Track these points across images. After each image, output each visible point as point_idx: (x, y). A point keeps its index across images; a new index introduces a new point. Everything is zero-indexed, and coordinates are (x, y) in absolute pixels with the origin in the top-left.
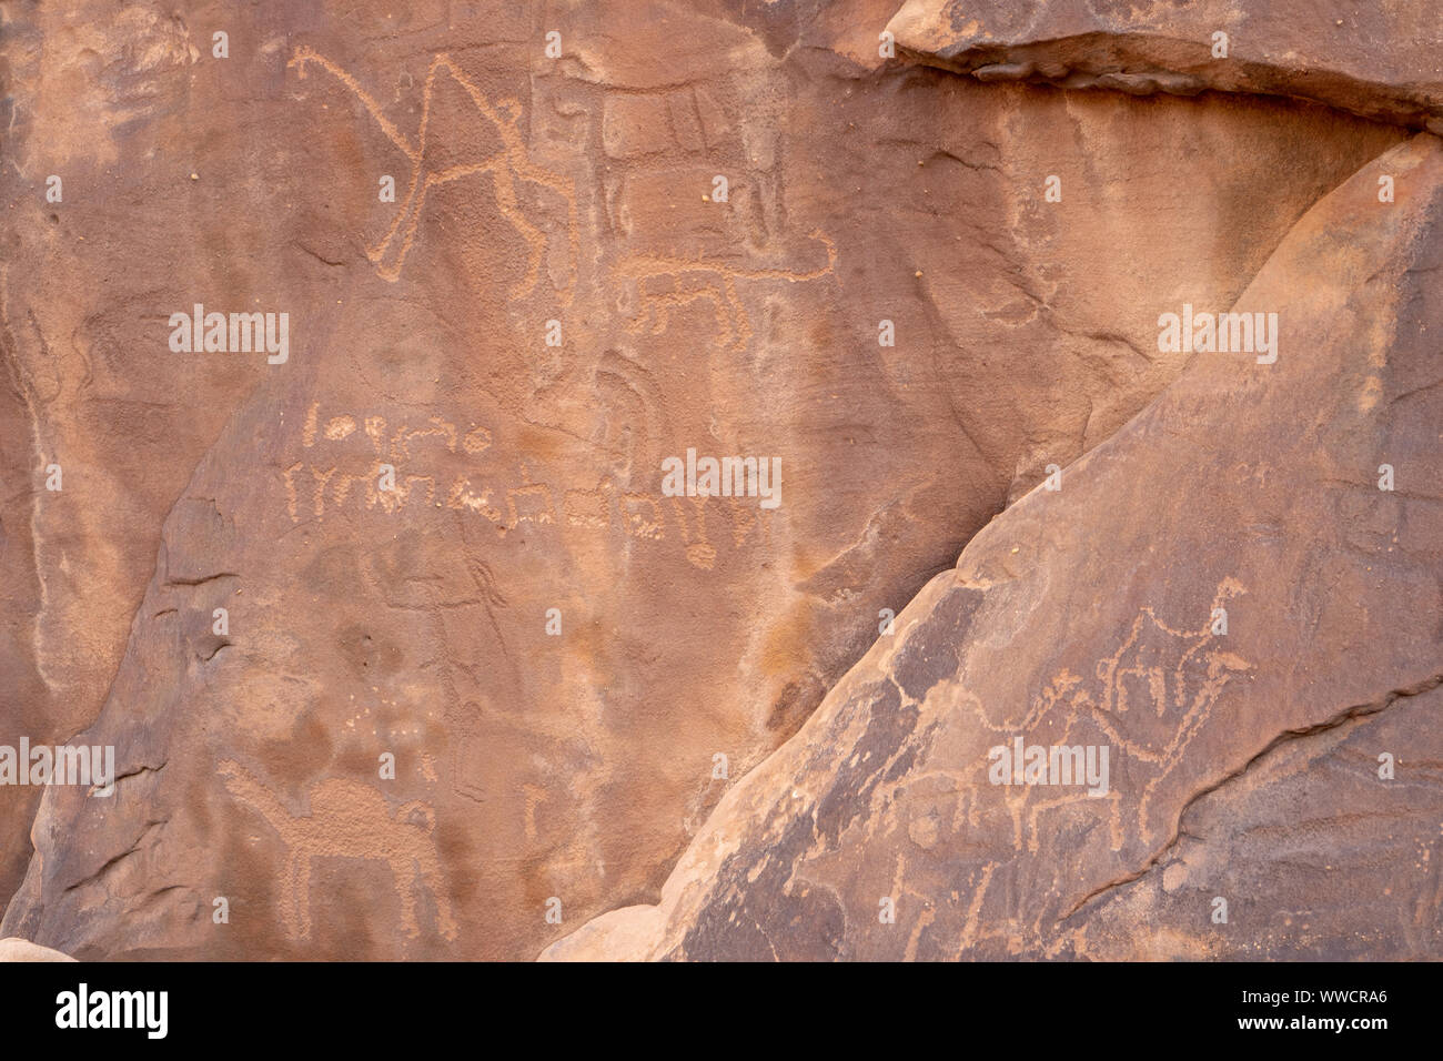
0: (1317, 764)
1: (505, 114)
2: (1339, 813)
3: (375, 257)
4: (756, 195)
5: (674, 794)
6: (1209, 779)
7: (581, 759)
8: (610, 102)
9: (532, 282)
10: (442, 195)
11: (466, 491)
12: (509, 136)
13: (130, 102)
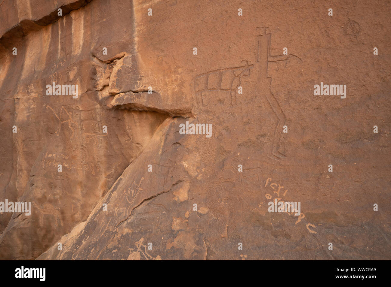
0: (148, 204)
1: (70, 114)
2: (149, 211)
3: (56, 133)
4: (98, 125)
5: (90, 206)
6: (136, 206)
7: (79, 201)
8: (82, 112)
9: (73, 136)
10: (63, 125)
11: (65, 164)
12: (70, 117)
13: (29, 112)
